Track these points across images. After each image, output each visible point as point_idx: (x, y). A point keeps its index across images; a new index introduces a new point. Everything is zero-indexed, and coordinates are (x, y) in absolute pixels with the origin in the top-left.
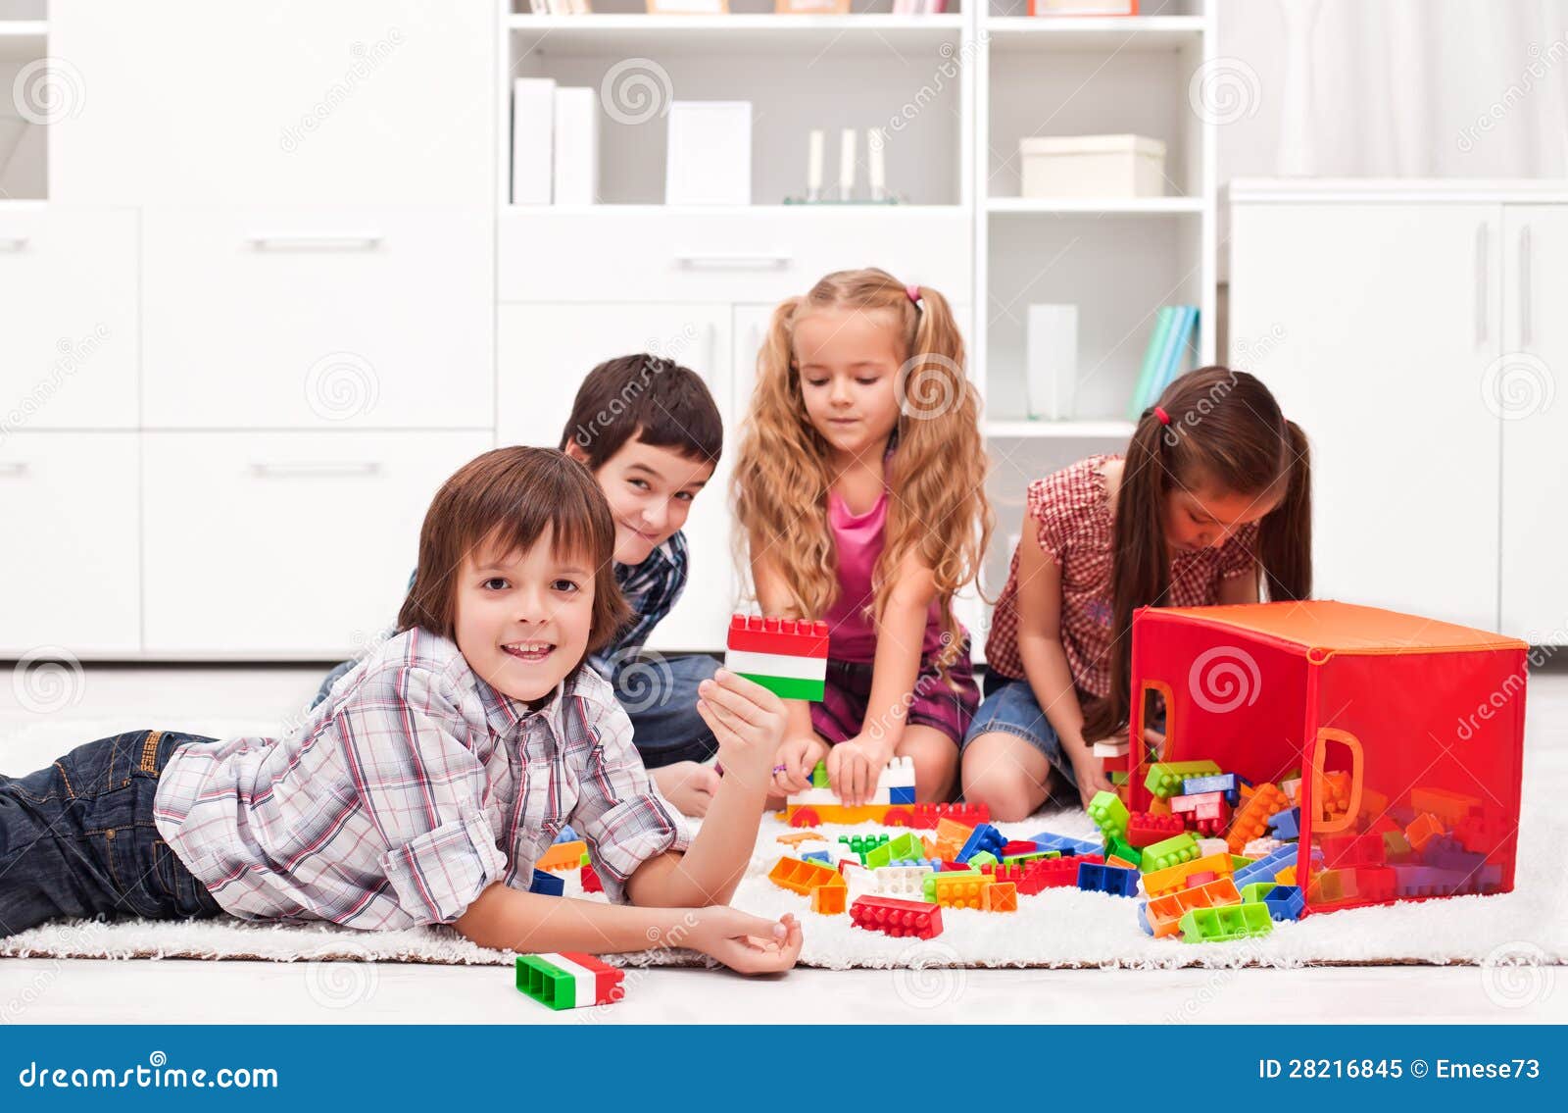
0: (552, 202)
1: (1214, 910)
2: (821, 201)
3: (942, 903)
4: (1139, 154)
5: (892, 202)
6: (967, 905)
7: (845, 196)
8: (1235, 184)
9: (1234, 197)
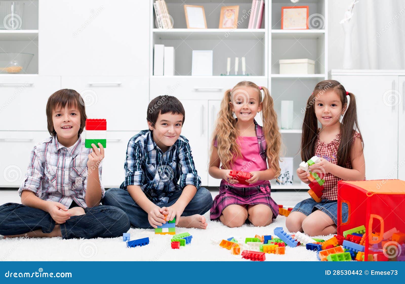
0: (163, 75)
1: (336, 255)
2: (230, 75)
3: (265, 252)
4: (309, 63)
5: (248, 75)
6: (271, 253)
7: (236, 74)
8: (333, 71)
9: (332, 74)
